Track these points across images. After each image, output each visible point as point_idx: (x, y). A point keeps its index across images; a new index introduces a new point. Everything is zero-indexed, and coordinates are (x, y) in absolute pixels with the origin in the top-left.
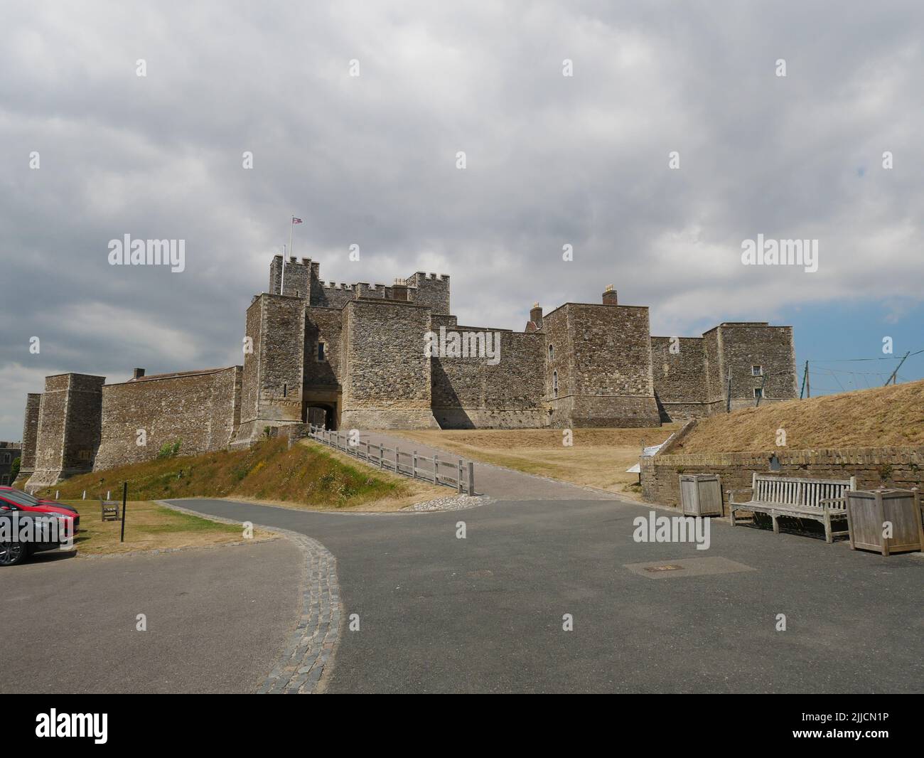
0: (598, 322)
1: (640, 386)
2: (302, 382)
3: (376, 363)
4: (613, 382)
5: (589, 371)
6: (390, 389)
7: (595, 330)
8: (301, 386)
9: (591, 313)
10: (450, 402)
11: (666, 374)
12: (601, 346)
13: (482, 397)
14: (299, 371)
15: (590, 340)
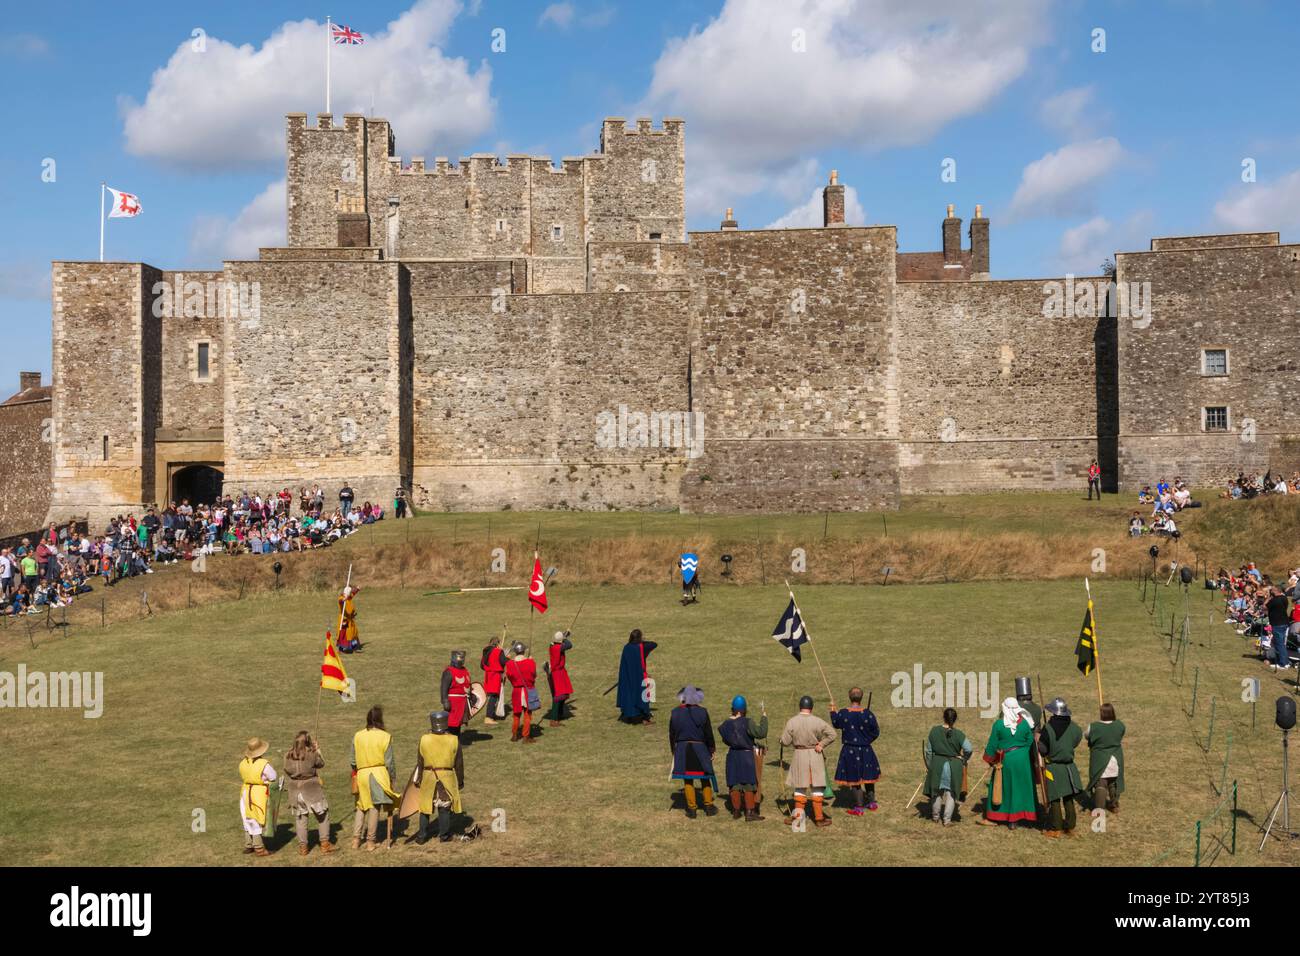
0: (764, 270)
1: (862, 416)
2: (140, 429)
3: (282, 383)
4: (793, 407)
5: (736, 384)
6: (310, 438)
7: (753, 290)
8: (140, 438)
9: (746, 251)
10: (480, 450)
11: (1006, 371)
12: (766, 325)
13: (552, 437)
14: (134, 409)
15: (741, 314)
